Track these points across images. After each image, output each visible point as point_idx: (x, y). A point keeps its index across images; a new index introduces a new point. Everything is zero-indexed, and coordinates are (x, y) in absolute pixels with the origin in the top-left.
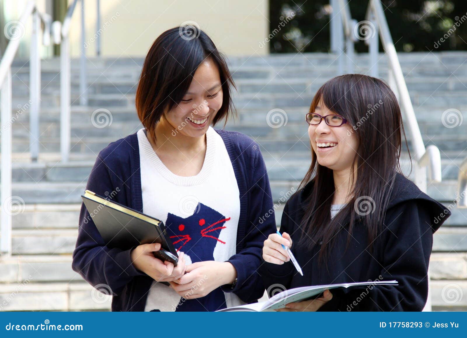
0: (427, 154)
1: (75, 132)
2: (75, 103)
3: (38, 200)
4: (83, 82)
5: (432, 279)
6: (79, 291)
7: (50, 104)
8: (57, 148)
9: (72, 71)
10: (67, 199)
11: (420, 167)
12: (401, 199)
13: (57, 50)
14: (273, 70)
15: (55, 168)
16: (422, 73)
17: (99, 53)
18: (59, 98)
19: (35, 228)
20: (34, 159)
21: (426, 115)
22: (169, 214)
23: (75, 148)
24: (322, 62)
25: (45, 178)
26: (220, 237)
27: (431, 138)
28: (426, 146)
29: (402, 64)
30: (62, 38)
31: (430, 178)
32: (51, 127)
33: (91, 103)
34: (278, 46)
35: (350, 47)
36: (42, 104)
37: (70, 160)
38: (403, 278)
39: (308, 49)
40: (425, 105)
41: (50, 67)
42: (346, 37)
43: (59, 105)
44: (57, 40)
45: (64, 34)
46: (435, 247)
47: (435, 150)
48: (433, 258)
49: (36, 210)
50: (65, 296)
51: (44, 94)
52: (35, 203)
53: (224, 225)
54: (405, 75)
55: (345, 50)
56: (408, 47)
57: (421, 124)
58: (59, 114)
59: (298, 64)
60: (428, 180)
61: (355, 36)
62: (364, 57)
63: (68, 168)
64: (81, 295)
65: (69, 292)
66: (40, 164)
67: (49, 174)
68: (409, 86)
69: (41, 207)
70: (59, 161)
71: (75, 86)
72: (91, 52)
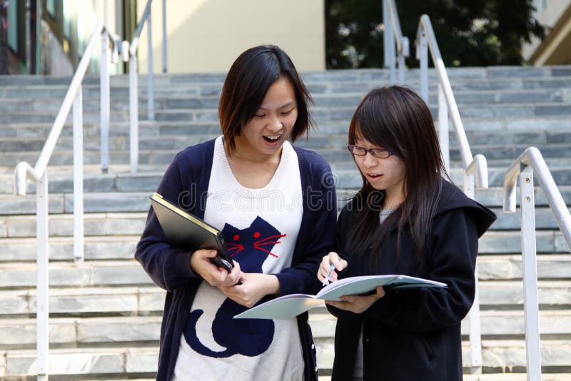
0: (475, 162)
1: (143, 145)
2: (142, 117)
3: (108, 209)
4: (151, 98)
5: (480, 280)
6: (148, 294)
7: (120, 119)
8: (126, 160)
9: (139, 87)
10: (137, 208)
11: (468, 175)
12: (448, 208)
13: (126, 66)
14: (329, 85)
15: (124, 178)
16: (470, 86)
17: (165, 70)
18: (128, 112)
19: (107, 235)
20: (105, 170)
21: (473, 125)
22: (226, 224)
23: (143, 160)
24: (375, 77)
25: (115, 188)
26: (272, 251)
27: (478, 147)
28: (474, 155)
29: (450, 78)
30: (130, 55)
31: (478, 185)
32: (121, 140)
33: (158, 117)
34: (334, 62)
35: (402, 62)
36: (111, 120)
37: (139, 171)
38: (451, 280)
39: (363, 65)
40: (472, 116)
41: (118, 84)
42: (397, 54)
43: (129, 120)
44: (126, 58)
45: (133, 52)
46: (480, 250)
47: (482, 159)
48: (479, 260)
49: (106, 218)
50: (134, 299)
51: (113, 108)
52: (106, 212)
53: (279, 240)
54: (453, 88)
55: (397, 65)
56: (457, 63)
57: (468, 133)
58: (128, 128)
59: (353, 79)
60: (475, 186)
61: (406, 52)
62: (416, 71)
63: (136, 178)
64: (149, 298)
65: (138, 295)
66: (111, 175)
67: (119, 184)
68: (457, 98)
69: (110, 215)
70: (129, 172)
71: (142, 101)
72: (158, 70)
